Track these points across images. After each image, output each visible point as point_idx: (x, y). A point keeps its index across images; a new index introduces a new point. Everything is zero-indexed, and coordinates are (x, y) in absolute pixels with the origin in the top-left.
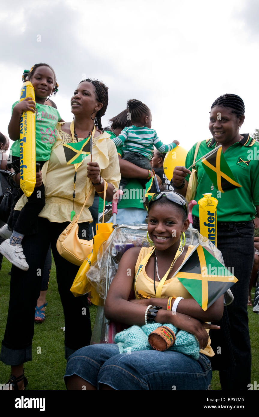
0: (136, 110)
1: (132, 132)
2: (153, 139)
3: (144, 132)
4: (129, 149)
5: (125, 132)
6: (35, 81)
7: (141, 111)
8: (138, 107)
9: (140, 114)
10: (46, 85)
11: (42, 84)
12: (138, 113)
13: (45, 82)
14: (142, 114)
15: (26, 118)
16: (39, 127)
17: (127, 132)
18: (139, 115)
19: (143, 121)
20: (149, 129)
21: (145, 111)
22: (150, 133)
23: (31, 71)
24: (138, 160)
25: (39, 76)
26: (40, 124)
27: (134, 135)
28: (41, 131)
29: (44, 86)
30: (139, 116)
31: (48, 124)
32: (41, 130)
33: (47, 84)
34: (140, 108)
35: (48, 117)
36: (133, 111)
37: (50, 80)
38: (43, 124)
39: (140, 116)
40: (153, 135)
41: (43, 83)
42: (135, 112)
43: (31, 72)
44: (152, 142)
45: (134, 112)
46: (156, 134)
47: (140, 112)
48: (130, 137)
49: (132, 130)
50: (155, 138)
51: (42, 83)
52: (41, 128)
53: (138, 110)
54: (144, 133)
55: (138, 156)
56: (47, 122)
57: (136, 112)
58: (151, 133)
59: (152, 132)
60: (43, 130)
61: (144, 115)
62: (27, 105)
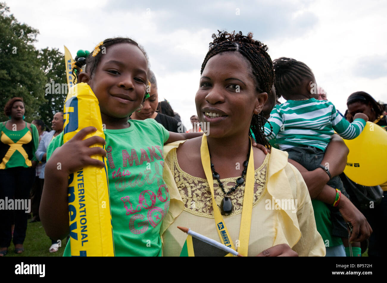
0: (291, 76)
1: (290, 112)
2: (331, 116)
3: (311, 107)
4: (289, 140)
5: (276, 115)
6: (104, 78)
7: (298, 75)
8: (293, 70)
9: (299, 81)
10: (131, 89)
11: (122, 86)
12: (294, 80)
13: (128, 80)
14: (301, 80)
15: (82, 191)
16: (119, 198)
17: (281, 114)
18: (296, 82)
19: (304, 91)
20: (319, 102)
21: (306, 74)
22: (322, 107)
23: (94, 54)
24: (312, 161)
25: (115, 67)
26: (121, 186)
27: (295, 116)
28: (125, 206)
29: (126, 90)
30: (298, 84)
31: (141, 180)
32: (126, 203)
33: (133, 86)
34: (297, 70)
35: (139, 160)
36: (285, 77)
37: (141, 76)
38: (128, 185)
39: (300, 83)
40: (329, 110)
41: (125, 84)
42: (289, 79)
43: (96, 57)
44: (330, 122)
45: (287, 80)
46: (334, 107)
47: (298, 77)
48: (288, 122)
49: (289, 108)
50: (335, 115)
51: (122, 83)
52: (125, 197)
53: (294, 74)
54: (312, 109)
55: (310, 152)
56: (138, 177)
57: (292, 79)
58: (324, 108)
59: (327, 105)
60: (130, 202)
61: (306, 81)
62: (82, 154)
